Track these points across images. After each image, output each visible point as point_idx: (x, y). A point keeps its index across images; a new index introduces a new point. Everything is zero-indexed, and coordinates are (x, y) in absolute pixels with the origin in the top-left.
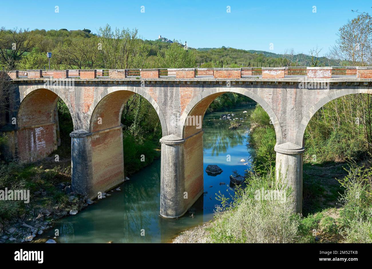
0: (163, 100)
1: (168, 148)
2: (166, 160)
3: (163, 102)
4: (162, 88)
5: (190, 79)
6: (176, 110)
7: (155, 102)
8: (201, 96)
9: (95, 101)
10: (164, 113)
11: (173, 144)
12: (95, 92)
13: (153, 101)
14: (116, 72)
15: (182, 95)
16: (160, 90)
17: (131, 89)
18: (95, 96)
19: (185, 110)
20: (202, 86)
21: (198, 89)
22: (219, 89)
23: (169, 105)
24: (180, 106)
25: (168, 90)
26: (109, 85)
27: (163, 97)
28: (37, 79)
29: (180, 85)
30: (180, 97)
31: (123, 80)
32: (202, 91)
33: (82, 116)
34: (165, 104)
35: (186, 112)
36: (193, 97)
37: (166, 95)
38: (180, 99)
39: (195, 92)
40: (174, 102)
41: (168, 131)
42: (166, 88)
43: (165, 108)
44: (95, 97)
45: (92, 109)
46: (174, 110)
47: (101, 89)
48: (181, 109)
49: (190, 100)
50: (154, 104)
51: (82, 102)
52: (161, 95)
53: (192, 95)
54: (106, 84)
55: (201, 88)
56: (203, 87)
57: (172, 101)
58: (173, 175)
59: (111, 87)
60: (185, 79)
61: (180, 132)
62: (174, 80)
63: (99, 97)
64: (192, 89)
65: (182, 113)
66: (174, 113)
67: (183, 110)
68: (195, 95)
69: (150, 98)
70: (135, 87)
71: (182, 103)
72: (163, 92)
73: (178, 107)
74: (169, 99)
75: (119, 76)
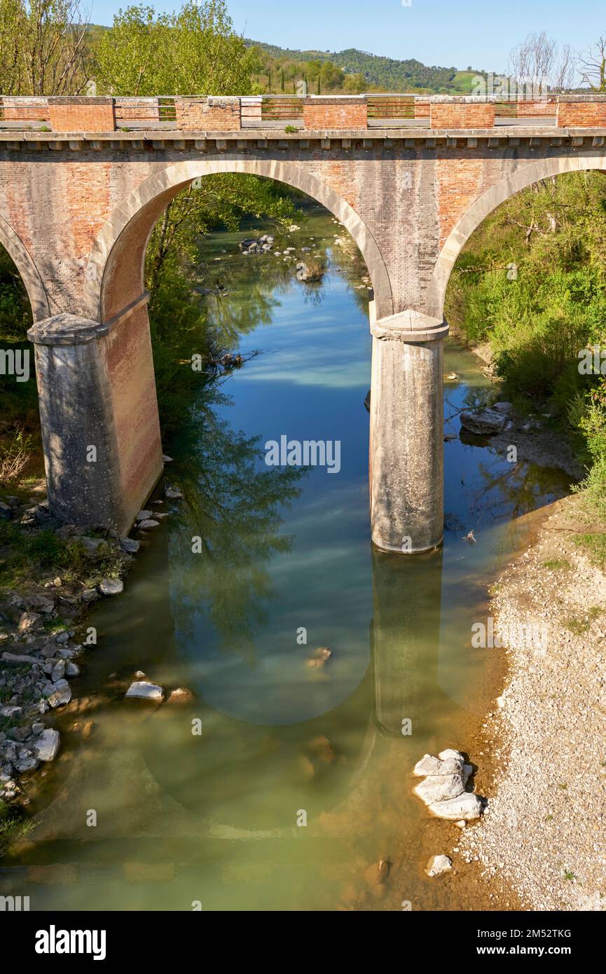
0: (378, 204)
1: (412, 354)
2: (405, 389)
3: (377, 210)
4: (377, 164)
5: (478, 133)
6: (423, 232)
7: (351, 209)
8: (509, 185)
9: (118, 214)
10: (383, 246)
12: (113, 183)
13: (344, 205)
14: (206, 107)
15: (446, 183)
16: (369, 170)
17: (259, 166)
18: (114, 196)
19: (455, 231)
20: (512, 153)
21: (498, 163)
23: (400, 217)
24: (438, 218)
25: (398, 167)
26: (171, 156)
27: (378, 191)
29: (437, 151)
30: (437, 189)
31: (234, 137)
32: (513, 170)
33: (64, 271)
34: (386, 213)
35: (459, 238)
36: (482, 191)
37: (388, 187)
38: (437, 198)
39: (488, 172)
40: (415, 208)
41: (396, 300)
42: (391, 161)
43: (386, 228)
44: (116, 201)
45: (106, 242)
46: (416, 234)
47: (140, 169)
48: (440, 230)
49: (472, 199)
50: (347, 215)
51: (61, 217)
52: (370, 186)
53: (479, 183)
54: (155, 150)
55: (509, 162)
56: (516, 156)
57: (411, 205)
58: (426, 430)
59: (178, 164)
60: (462, 133)
61: (436, 302)
62: (426, 133)
63: (133, 200)
64: (479, 163)
65: (443, 243)
66: (417, 242)
67: (447, 231)
68: (488, 184)
69: (333, 198)
70: (274, 163)
71: (444, 210)
72: (377, 174)
73: (431, 224)
74: (398, 197)
75: (218, 124)
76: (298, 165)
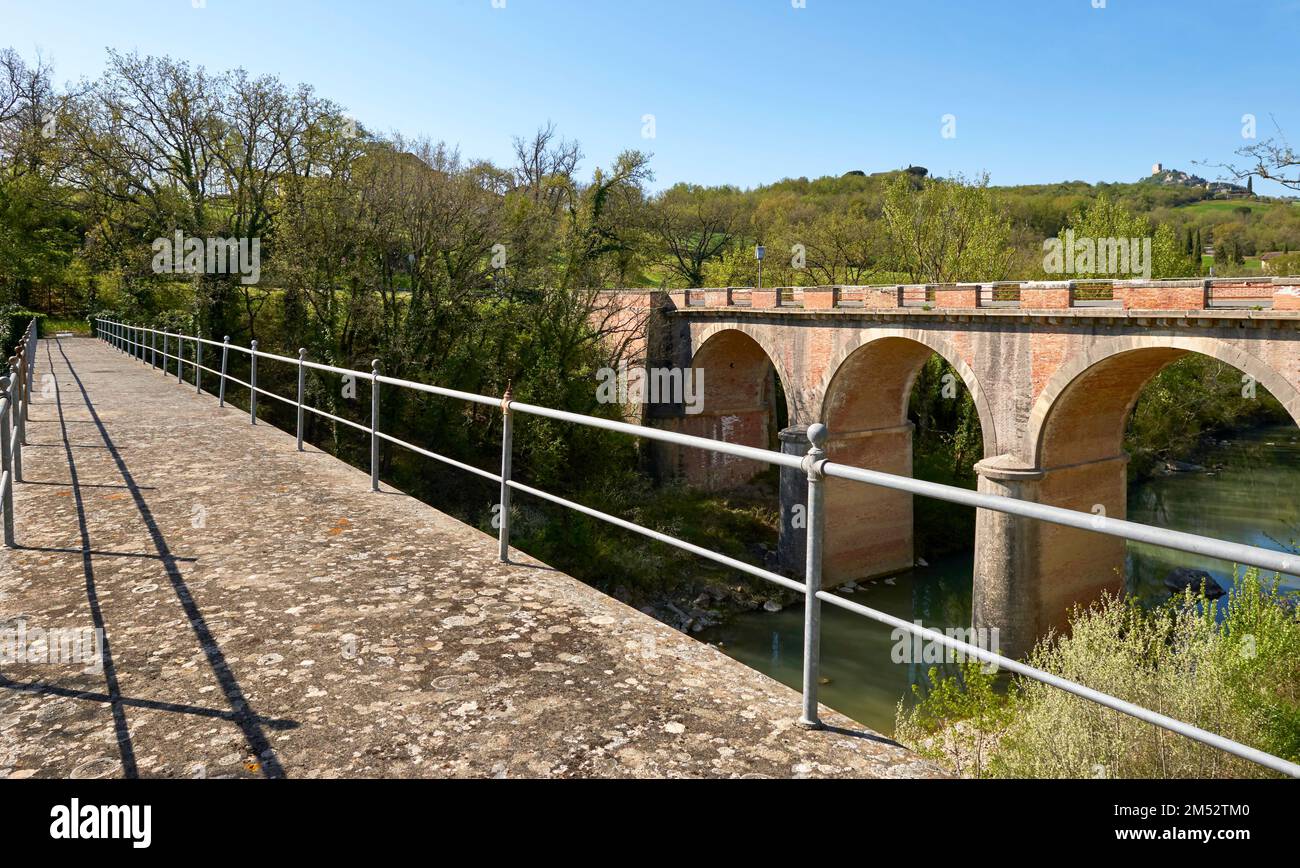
0: (988, 365)
1: (992, 487)
2: (986, 518)
3: (987, 370)
4: (987, 334)
5: (1056, 312)
6: (1020, 391)
7: (968, 368)
8: (1088, 356)
9: (834, 361)
10: (990, 399)
11: (1003, 477)
12: (833, 341)
13: (964, 365)
14: (879, 292)
15: (1037, 352)
16: (982, 339)
17: (912, 334)
18: (833, 350)
19: (1044, 392)
20: (1090, 330)
21: (1079, 337)
22: (1139, 339)
23: (1003, 377)
24: (1031, 380)
25: (1002, 338)
26: (863, 324)
27: (988, 355)
28: (722, 308)
29: (1031, 327)
30: (1031, 357)
31: (894, 313)
32: (1092, 345)
33: (806, 397)
34: (993, 374)
35: (1047, 398)
36: (1067, 360)
37: (995, 353)
38: (1031, 364)
39: (1071, 344)
40: (1014, 370)
41: (999, 444)
42: (997, 333)
43: (993, 385)
44: (833, 353)
45: (826, 379)
46: (1015, 392)
47: (847, 332)
48: (1033, 390)
49: (1058, 367)
50: (966, 372)
51: (807, 361)
52: (982, 351)
53: (1064, 353)
54: (857, 321)
55: (1089, 338)
56: (1094, 333)
57: (1011, 368)
58: (1003, 558)
59: (867, 330)
60: (1043, 312)
61: (1030, 451)
62: (1015, 312)
63: (842, 353)
64: (1063, 338)
65: (1034, 401)
66: (1015, 398)
67: (1038, 391)
68: (1071, 355)
69: (957, 358)
70: (921, 331)
71: (1036, 374)
72: (987, 343)
73: (1026, 384)
74: (1002, 361)
75: (886, 304)
76: (936, 333)
